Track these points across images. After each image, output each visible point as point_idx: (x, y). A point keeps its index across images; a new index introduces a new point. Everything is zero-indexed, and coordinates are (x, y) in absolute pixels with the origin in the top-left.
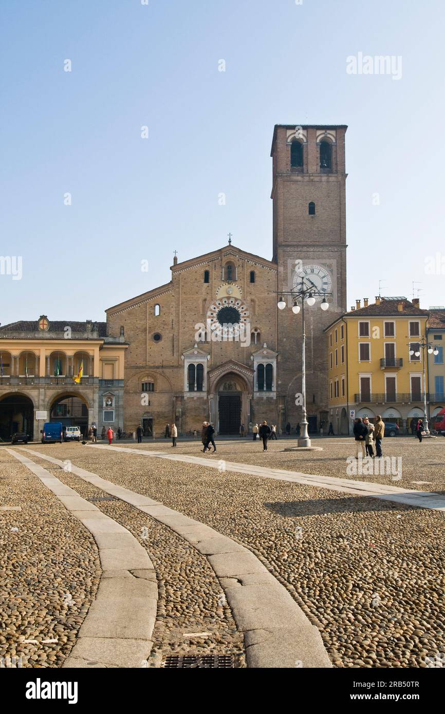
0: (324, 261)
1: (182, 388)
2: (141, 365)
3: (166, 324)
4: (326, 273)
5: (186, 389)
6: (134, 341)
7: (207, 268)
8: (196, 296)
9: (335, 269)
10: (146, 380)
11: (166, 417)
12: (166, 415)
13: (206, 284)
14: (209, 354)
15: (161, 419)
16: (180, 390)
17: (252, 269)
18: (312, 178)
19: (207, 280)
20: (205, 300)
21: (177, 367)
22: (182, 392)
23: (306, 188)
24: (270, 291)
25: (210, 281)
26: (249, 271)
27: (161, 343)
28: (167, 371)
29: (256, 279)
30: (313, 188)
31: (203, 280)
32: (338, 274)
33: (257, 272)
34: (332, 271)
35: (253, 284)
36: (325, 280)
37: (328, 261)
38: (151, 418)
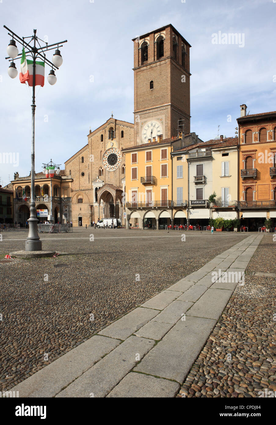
0: (158, 117)
1: (93, 200)
2: (77, 189)
3: (86, 167)
4: (159, 124)
5: (94, 201)
6: (75, 177)
7: (102, 134)
8: (98, 150)
9: (164, 120)
10: (79, 197)
11: (87, 216)
12: (87, 215)
13: (102, 142)
14: (103, 182)
15: (85, 217)
16: (92, 202)
17: (122, 130)
18: (151, 65)
19: (102, 140)
20: (101, 151)
21: (90, 190)
22: (92, 203)
23: (148, 73)
24: (131, 141)
25: (104, 140)
26: (121, 131)
27: (85, 177)
28: (87, 192)
29: (124, 135)
30: (152, 72)
31: (100, 140)
32: (166, 124)
33: (124, 131)
34: (162, 123)
35: (123, 138)
36: (159, 129)
37: (160, 117)
38: (81, 217)
